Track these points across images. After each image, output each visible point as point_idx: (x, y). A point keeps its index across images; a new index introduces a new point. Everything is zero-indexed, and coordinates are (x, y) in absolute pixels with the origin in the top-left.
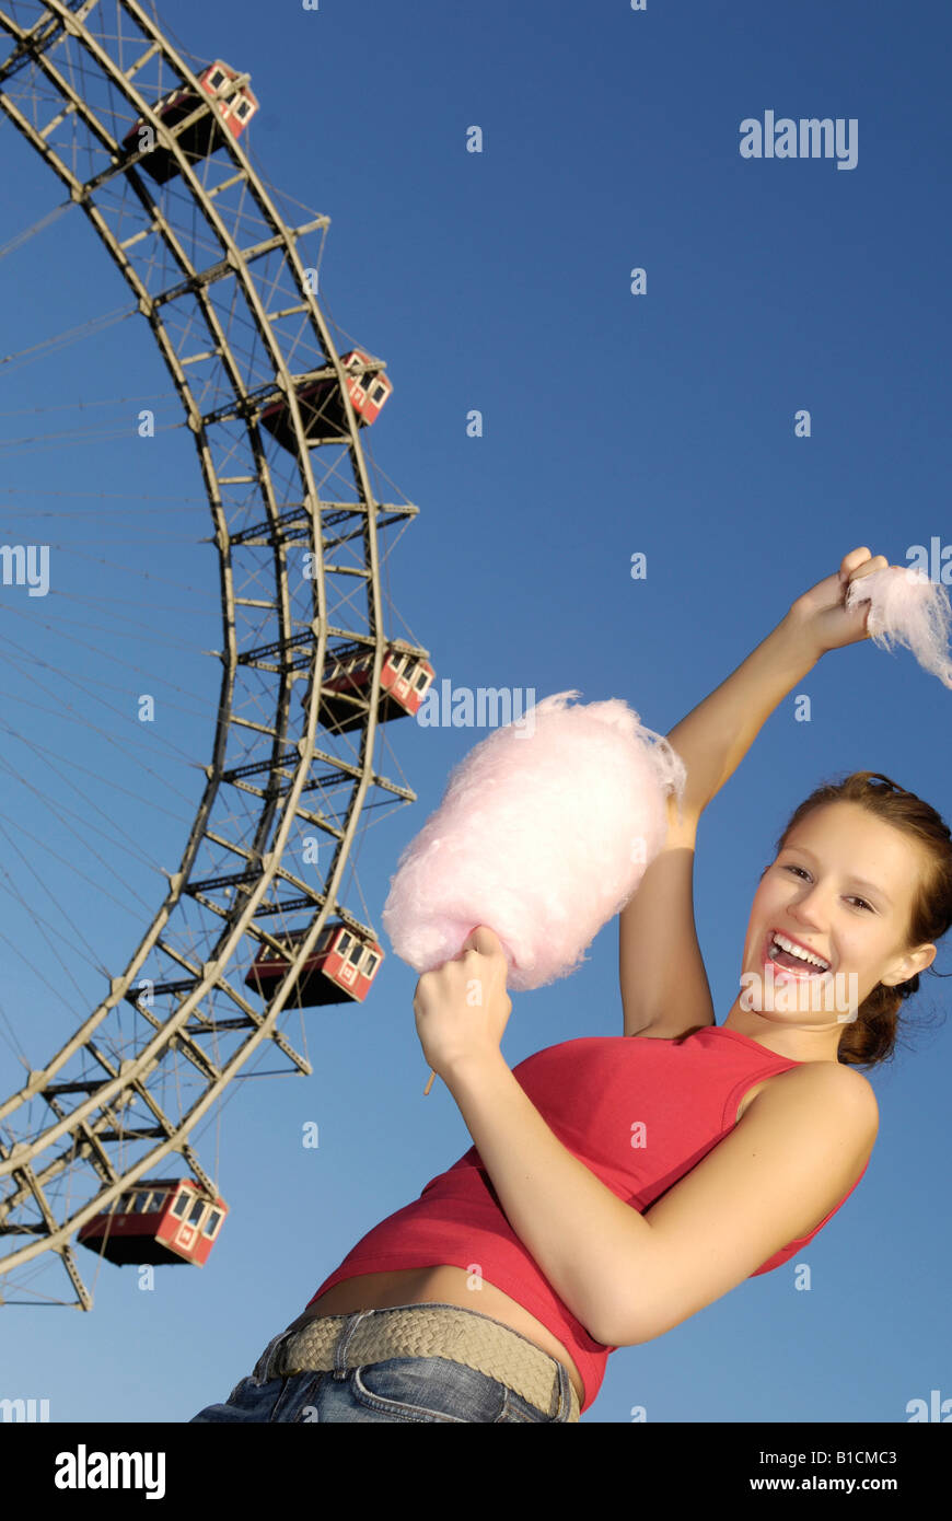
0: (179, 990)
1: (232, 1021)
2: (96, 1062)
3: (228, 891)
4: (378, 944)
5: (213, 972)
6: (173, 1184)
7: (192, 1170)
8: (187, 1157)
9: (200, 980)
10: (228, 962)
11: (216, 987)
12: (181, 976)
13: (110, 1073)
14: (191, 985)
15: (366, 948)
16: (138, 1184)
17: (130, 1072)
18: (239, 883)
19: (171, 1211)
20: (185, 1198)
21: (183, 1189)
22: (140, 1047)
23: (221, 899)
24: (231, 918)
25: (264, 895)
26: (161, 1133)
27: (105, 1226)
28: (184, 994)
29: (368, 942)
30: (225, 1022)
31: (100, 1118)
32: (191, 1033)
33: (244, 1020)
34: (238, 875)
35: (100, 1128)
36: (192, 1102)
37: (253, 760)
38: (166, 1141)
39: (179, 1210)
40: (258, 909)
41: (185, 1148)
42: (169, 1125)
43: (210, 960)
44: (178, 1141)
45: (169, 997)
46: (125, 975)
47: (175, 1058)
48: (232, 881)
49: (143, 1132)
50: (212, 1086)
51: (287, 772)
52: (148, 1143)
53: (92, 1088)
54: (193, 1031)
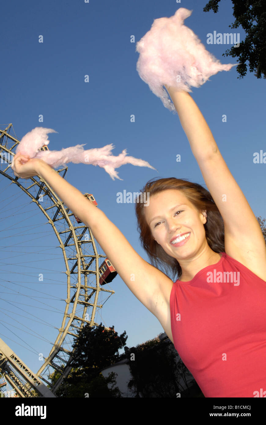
0: (71, 236)
1: (84, 231)
2: (73, 260)
3: (59, 214)
4: (90, 194)
5: (72, 228)
6: (104, 262)
7: (104, 257)
8: (102, 257)
9: (71, 231)
10: (72, 224)
11: (75, 229)
12: (69, 234)
13: (76, 259)
14: (71, 234)
15: (88, 197)
16: (100, 268)
17: (78, 256)
18: (59, 211)
19: (109, 266)
20: (108, 262)
21: (106, 261)
22: (75, 251)
23: (60, 216)
24: (64, 217)
25: (65, 208)
26: (94, 258)
27: (102, 280)
28: (72, 236)
29: (88, 196)
30: (83, 232)
31: (83, 267)
32: (80, 240)
33: (85, 229)
34: (58, 210)
35: (85, 268)
36: (93, 248)
37: (37, 191)
38: (96, 258)
39: (110, 265)
40: (67, 211)
41: (100, 256)
42: (93, 255)
43: (70, 227)
44: (97, 256)
45: (71, 239)
46: (61, 244)
47: (82, 246)
48: (58, 212)
49: (91, 261)
50: (92, 243)
51: (44, 187)
52: (94, 262)
53: (76, 264)
54: (79, 240)
